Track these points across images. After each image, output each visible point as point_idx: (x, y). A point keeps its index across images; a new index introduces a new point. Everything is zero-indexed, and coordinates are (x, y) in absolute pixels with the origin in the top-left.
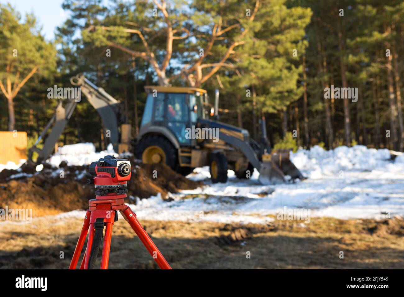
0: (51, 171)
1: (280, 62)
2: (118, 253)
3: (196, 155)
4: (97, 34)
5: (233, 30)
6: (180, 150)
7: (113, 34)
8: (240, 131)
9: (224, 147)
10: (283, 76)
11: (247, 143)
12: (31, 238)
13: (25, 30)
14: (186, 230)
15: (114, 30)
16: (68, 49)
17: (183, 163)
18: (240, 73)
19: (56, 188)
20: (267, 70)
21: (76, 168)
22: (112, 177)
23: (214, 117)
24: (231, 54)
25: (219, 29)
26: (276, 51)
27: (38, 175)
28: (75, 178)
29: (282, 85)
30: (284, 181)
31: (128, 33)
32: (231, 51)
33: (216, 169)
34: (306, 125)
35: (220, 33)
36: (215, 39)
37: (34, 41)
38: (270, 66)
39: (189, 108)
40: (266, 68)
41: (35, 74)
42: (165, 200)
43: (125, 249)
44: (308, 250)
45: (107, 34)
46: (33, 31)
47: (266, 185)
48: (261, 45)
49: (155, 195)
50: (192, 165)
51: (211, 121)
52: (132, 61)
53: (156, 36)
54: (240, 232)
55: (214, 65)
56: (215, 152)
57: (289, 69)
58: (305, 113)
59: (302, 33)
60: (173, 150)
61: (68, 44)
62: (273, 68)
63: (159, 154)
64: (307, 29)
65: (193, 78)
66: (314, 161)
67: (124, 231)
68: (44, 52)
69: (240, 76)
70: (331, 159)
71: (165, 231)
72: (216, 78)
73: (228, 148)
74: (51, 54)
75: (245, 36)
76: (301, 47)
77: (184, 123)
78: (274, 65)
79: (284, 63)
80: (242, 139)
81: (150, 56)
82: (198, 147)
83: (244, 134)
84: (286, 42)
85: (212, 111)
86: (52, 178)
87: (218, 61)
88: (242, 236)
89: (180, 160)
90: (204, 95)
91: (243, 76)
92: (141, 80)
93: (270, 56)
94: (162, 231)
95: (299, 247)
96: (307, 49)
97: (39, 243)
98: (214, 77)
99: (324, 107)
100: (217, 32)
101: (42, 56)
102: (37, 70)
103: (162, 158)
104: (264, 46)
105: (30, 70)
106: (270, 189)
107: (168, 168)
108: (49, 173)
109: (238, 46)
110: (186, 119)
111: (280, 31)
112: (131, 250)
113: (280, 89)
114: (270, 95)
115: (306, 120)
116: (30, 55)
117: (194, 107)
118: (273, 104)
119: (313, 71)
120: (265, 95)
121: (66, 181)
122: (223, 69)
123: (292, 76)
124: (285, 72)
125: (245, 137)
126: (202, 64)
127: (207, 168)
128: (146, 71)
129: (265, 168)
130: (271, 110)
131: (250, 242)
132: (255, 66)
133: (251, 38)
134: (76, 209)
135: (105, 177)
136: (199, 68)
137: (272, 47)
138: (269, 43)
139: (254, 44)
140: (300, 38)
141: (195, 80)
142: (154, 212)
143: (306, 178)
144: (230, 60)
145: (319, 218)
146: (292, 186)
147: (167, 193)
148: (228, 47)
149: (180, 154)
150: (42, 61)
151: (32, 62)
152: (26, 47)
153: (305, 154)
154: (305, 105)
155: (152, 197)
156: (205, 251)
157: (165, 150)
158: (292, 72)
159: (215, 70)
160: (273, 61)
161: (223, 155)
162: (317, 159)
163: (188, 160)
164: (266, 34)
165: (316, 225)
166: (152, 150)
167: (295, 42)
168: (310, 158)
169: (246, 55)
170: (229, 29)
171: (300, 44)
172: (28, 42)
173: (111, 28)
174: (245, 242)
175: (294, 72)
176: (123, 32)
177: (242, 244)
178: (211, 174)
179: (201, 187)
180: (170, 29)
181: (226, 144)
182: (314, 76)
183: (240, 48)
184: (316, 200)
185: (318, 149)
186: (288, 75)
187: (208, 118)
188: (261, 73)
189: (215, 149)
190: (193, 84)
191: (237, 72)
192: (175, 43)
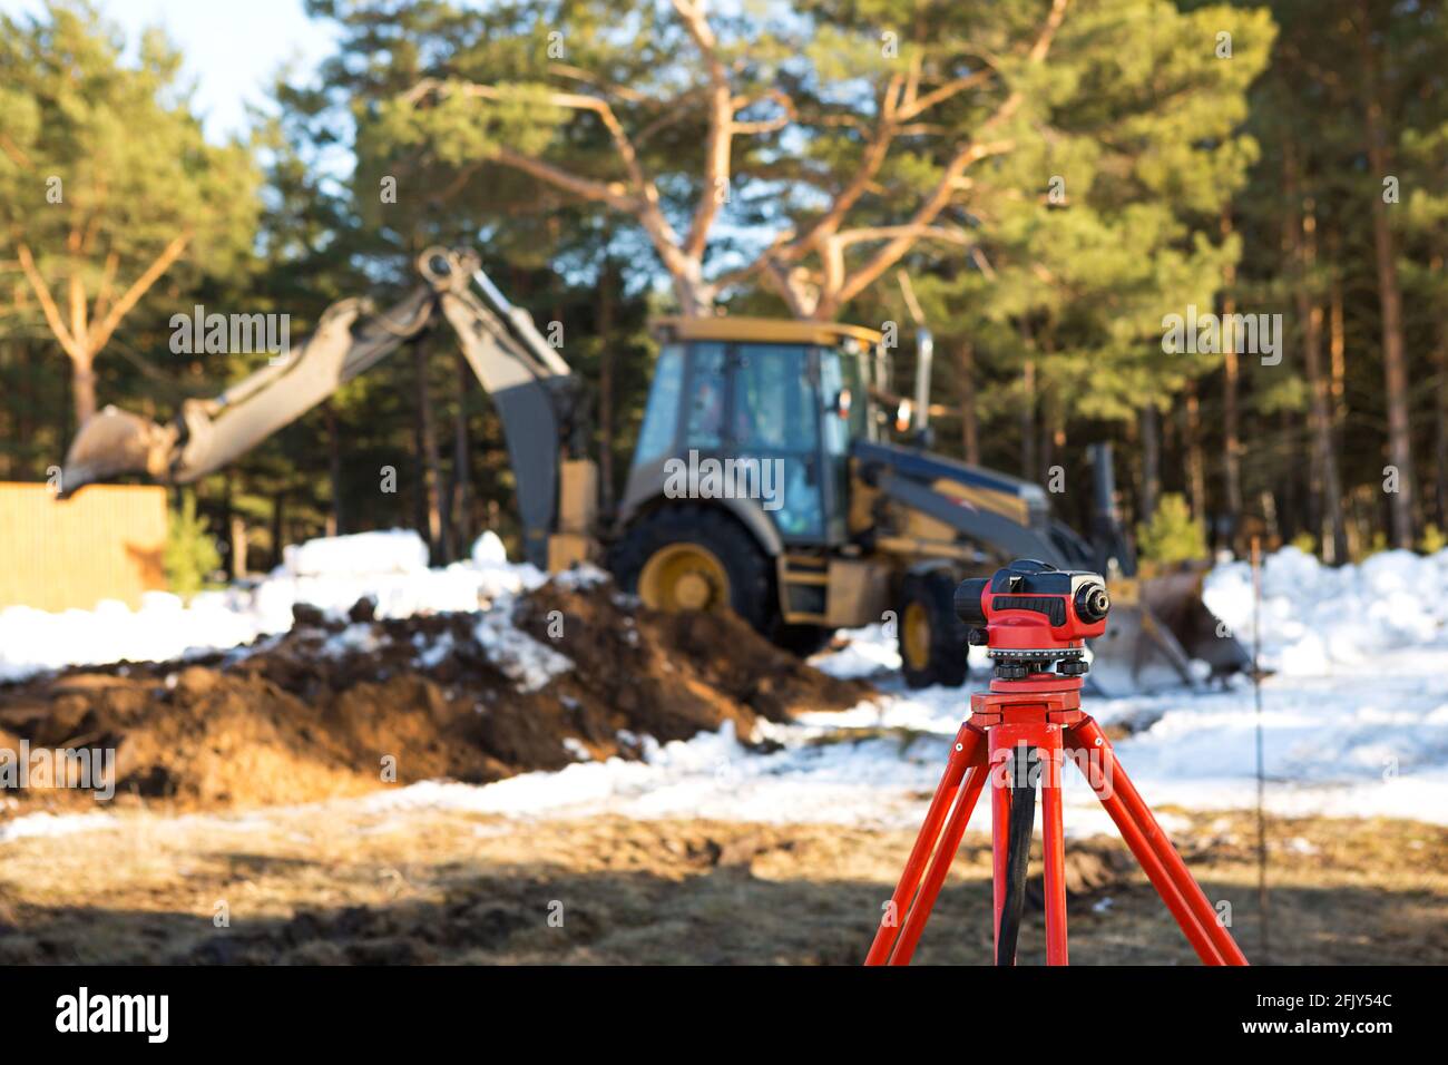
0: (320, 633)
1: (1149, 221)
2: (655, 930)
3: (847, 582)
4: (448, 114)
5: (965, 99)
6: (783, 562)
7: (509, 115)
8: (1014, 491)
9: (955, 552)
10: (1163, 277)
11: (1041, 534)
12: (311, 875)
13: (144, 95)
14: (871, 854)
15: (514, 98)
16: (295, 165)
17: (794, 609)
18: (992, 263)
19: (348, 696)
20: (1099, 255)
21: (411, 627)
22: (1053, 623)
23: (913, 438)
24: (957, 191)
25: (911, 93)
26: (1134, 179)
27: (275, 648)
28: (416, 663)
29: (1156, 311)
30: (1187, 683)
31: (564, 108)
32: (956, 179)
33: (922, 634)
34: (1231, 467)
35: (912, 107)
36: (895, 131)
37: (176, 134)
38: (1111, 236)
39: (817, 401)
40: (1097, 244)
41: (178, 264)
42: (749, 747)
43: (677, 917)
44: (1353, 933)
45: (487, 114)
46: (166, 98)
47: (1122, 696)
48: (1078, 157)
49: (713, 729)
50: (832, 618)
51: (898, 449)
52: (548, 215)
53: (665, 122)
54: (1076, 864)
55: (893, 232)
56: (922, 568)
57: (1186, 247)
58: (1230, 421)
59: (1236, 107)
60: (757, 561)
61: (296, 144)
62: (1123, 245)
63: (701, 574)
64: (1253, 91)
65: (809, 282)
66: (1281, 607)
67: (640, 855)
68: (215, 180)
69: (989, 275)
70: (1353, 602)
71: (796, 857)
72: (895, 285)
73: (970, 554)
74: (239, 187)
75: (1012, 118)
76: (1231, 163)
77: (800, 456)
78: (1126, 234)
79: (1162, 225)
80: (1024, 521)
81: (641, 196)
82: (852, 550)
83: (1029, 503)
84: (1174, 143)
85: (904, 411)
86: (328, 660)
87: (907, 217)
88: (1085, 882)
89: (785, 599)
90: (872, 350)
91: (1001, 276)
92: (580, 288)
93: (1107, 200)
94: (782, 858)
95: (1314, 921)
96: (1253, 171)
97: (345, 894)
98: (888, 279)
99: (1307, 397)
100: (900, 102)
101: (206, 195)
102: (188, 248)
103: (713, 589)
104: (1087, 159)
105: (157, 248)
106: (1139, 712)
107: (743, 626)
108: (316, 644)
109: (981, 162)
110: (808, 441)
111: (1149, 101)
112: (696, 920)
113: (1147, 328)
114: (1105, 352)
115: (1233, 446)
116: (159, 191)
117: (837, 397)
118: (1119, 383)
119: (1268, 258)
120: (1085, 352)
121: (381, 674)
122: (922, 247)
123: (1198, 274)
124: (1171, 259)
125: (1034, 514)
126: (840, 229)
127: (889, 630)
128: (600, 254)
129: (1114, 634)
130: (1111, 409)
131: (1125, 900)
132: (1055, 238)
133: (1034, 128)
134: (427, 777)
135: (1024, 623)
136: (834, 243)
137: (1117, 165)
138: (1107, 148)
139: (1048, 154)
140: (1225, 128)
141: (814, 293)
142: (720, 791)
143: (1269, 673)
144: (951, 215)
145: (1356, 821)
146: (1221, 700)
147: (752, 724)
148: (942, 161)
149: (786, 576)
150: (206, 214)
151: (168, 216)
152: (148, 161)
153: (1245, 579)
154: (1230, 392)
155: (703, 736)
156: (972, 930)
157: (728, 559)
158: (1196, 260)
159: (894, 252)
160: (1124, 219)
161: (950, 581)
162: (1292, 599)
163: (814, 600)
164: (1092, 111)
165: (1353, 845)
166: (677, 558)
167: (1206, 145)
168: (1262, 594)
169: (1014, 195)
170: (947, 92)
171: (1226, 151)
172: (154, 139)
173: (500, 91)
174: (1108, 901)
175: (1204, 263)
176: (546, 107)
177: (1099, 907)
178: (902, 651)
179: (871, 701)
180: (722, 96)
181: (962, 539)
182: (1269, 275)
183: (987, 169)
184: (1330, 754)
185: (1295, 561)
186: (1184, 271)
187: (886, 442)
188: (1075, 265)
189: (919, 556)
190: (808, 305)
191: (980, 260)
192: (741, 145)
